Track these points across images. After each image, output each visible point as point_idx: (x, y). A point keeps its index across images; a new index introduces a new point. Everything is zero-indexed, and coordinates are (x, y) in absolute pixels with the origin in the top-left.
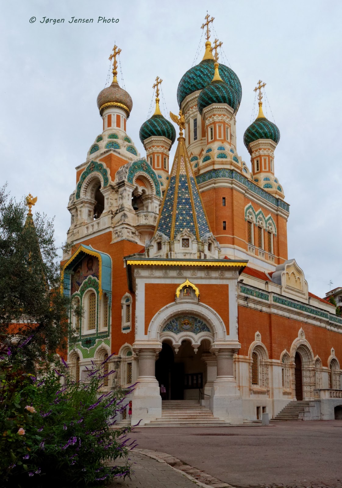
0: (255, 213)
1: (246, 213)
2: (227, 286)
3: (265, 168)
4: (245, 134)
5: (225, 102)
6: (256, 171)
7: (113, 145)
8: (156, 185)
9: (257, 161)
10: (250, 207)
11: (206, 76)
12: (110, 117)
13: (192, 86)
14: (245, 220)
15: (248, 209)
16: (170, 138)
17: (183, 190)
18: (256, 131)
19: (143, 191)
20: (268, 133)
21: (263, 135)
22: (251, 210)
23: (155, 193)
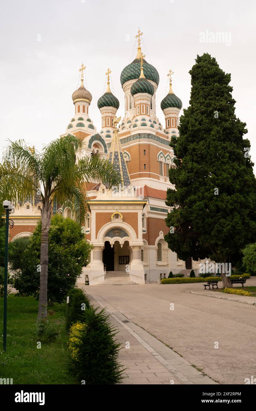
0: (164, 156)
1: (158, 157)
2: (137, 213)
3: (173, 125)
4: (161, 103)
5: (146, 92)
6: (168, 127)
7: (81, 125)
8: (104, 147)
9: (168, 120)
10: (161, 153)
11: (136, 72)
12: (79, 107)
13: (128, 77)
14: (158, 161)
15: (160, 154)
16: (116, 107)
17: (116, 160)
18: (167, 103)
19: (98, 151)
20: (174, 104)
21: (172, 105)
22: (162, 155)
23: (104, 152)
